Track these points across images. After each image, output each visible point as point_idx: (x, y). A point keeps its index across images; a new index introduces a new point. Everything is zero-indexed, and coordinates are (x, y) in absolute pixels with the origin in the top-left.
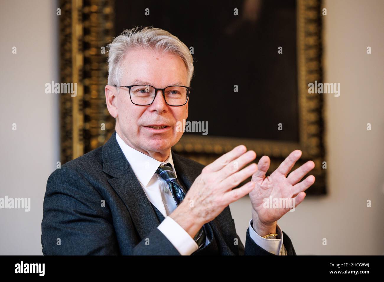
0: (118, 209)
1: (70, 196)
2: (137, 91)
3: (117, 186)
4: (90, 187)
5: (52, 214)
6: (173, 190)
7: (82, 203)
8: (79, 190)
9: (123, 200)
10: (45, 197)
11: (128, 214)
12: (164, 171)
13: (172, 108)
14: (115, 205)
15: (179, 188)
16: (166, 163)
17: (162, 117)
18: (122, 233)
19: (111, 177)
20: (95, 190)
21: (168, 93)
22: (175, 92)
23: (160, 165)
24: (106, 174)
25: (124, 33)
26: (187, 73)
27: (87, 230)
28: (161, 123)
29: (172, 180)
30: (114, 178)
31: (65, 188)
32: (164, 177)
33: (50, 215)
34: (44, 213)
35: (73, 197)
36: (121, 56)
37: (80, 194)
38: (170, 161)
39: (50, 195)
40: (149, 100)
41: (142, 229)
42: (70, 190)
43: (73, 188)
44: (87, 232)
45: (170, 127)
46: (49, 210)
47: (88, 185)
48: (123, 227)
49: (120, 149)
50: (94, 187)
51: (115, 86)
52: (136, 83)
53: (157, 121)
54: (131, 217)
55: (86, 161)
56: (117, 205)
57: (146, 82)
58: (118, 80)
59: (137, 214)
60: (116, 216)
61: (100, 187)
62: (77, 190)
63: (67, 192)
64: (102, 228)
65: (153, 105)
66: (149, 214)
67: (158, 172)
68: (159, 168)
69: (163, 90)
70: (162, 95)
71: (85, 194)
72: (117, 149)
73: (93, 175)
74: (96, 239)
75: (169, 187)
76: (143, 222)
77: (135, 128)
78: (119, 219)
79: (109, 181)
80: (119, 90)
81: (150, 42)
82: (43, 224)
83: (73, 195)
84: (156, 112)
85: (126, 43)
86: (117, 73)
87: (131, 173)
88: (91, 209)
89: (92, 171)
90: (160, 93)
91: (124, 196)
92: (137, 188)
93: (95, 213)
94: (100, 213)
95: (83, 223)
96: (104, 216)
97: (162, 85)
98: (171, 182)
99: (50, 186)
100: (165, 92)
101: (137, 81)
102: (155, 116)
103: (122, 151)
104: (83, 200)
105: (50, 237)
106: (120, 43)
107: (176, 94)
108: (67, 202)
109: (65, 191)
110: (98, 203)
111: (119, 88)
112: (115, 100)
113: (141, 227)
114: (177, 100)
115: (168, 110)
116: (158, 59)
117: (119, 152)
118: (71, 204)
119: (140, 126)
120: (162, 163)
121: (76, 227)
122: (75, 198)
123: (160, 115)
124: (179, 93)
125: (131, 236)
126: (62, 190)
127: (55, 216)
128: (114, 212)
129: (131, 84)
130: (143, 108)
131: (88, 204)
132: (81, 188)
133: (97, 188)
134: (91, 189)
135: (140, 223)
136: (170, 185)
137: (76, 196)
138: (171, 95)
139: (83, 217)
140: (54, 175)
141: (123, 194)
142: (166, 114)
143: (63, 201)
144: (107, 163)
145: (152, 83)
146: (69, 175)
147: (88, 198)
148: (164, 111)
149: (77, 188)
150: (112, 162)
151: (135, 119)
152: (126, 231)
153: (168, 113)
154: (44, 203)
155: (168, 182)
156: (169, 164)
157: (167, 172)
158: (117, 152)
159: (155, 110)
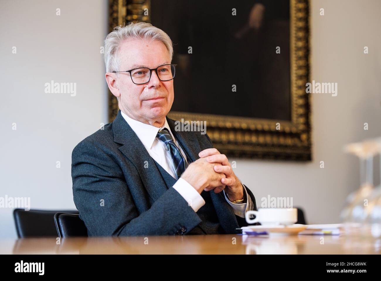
0: (128, 170)
1: (90, 164)
2: (136, 73)
3: (126, 151)
4: (105, 155)
5: (79, 180)
6: (171, 150)
7: (100, 168)
8: (96, 158)
9: (132, 161)
10: (72, 167)
11: (137, 173)
12: (162, 135)
13: (165, 83)
14: (126, 167)
15: (175, 147)
16: (163, 128)
17: (158, 91)
18: (133, 189)
19: (121, 145)
20: (108, 157)
21: (159, 71)
22: (164, 70)
23: (158, 131)
24: (117, 143)
25: (116, 29)
26: (169, 53)
27: (107, 188)
28: (158, 96)
29: (169, 142)
30: (123, 145)
31: (85, 158)
32: (162, 139)
33: (78, 180)
34: (73, 180)
35: (92, 164)
36: (117, 48)
37: (97, 161)
38: (167, 126)
39: (75, 165)
40: (146, 79)
41: (148, 184)
42: (90, 159)
43: (92, 158)
44: (107, 189)
45: (165, 98)
46: (76, 177)
47: (103, 154)
48: (134, 184)
49: (126, 122)
50: (108, 154)
51: (115, 72)
52: (134, 67)
53: (155, 95)
54: (139, 175)
55: (100, 135)
56: (127, 167)
57: (141, 65)
58: (117, 68)
59: (144, 172)
60: (127, 175)
61: (112, 153)
62: (95, 159)
63: (87, 161)
64: (119, 185)
65: (149, 83)
66: (153, 171)
67: (158, 136)
68: (158, 133)
69: (156, 70)
70: (155, 73)
71: (101, 161)
72: (124, 122)
73: (106, 145)
74: (115, 194)
75: (168, 148)
76: (149, 179)
77: (138, 103)
78: (129, 178)
79: (119, 148)
80: (119, 75)
81: (140, 33)
82: (73, 188)
83: (92, 162)
84: (153, 88)
85: (119, 37)
86: (115, 61)
87: (137, 139)
88: (107, 172)
89: (105, 142)
90: (154, 73)
91: (133, 158)
92: (142, 151)
93: (111, 175)
94: (114, 175)
95: (103, 183)
96: (118, 176)
97: (155, 65)
98: (168, 143)
99: (74, 158)
100: (158, 71)
101: (135, 65)
102: (153, 91)
103: (128, 124)
104: (100, 166)
105: (80, 197)
106: (113, 38)
107: (165, 71)
108: (88, 168)
109: (85, 160)
110: (112, 166)
111: (119, 74)
112: (117, 83)
113: (147, 182)
114: (166, 76)
115: (162, 85)
116: (147, 46)
117: (125, 125)
118: (91, 170)
119: (142, 101)
120: (160, 128)
121: (98, 187)
122: (94, 165)
123: (156, 90)
124: (167, 70)
125: (140, 191)
126: (83, 160)
127: (81, 180)
128: (125, 173)
129: (130, 69)
130: (142, 86)
131: (104, 168)
132: (98, 156)
133: (110, 155)
134: (105, 156)
135: (146, 180)
136: (168, 145)
137: (94, 164)
138: (162, 73)
139: (102, 178)
140: (76, 149)
141: (132, 157)
142: (161, 88)
143: (85, 168)
144: (117, 135)
145: (146, 65)
146: (87, 147)
147: (104, 164)
148: (160, 86)
149: (95, 156)
150: (121, 133)
151: (137, 96)
152: (136, 187)
153: (162, 88)
154: (72, 172)
155: (166, 143)
156: (165, 129)
157: (165, 135)
158: (124, 125)
159: (152, 87)
